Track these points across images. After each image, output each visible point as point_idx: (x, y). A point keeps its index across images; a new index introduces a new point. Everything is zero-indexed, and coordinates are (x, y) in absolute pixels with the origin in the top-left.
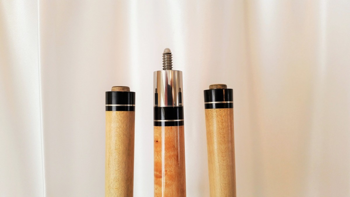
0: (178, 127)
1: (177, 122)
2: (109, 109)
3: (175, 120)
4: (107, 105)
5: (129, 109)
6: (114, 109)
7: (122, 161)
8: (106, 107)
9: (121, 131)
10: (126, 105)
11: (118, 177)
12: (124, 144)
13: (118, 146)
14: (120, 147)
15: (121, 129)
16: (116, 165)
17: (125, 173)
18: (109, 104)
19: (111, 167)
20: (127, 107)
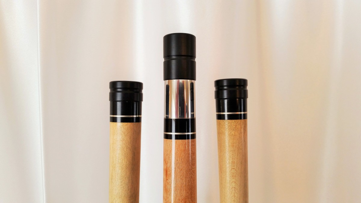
0: (190, 140)
1: (188, 135)
2: (114, 120)
3: (187, 134)
4: (112, 116)
5: (135, 120)
6: (119, 120)
7: (125, 176)
8: (111, 117)
9: (124, 144)
10: (131, 116)
11: (120, 193)
12: (127, 158)
13: (121, 160)
14: (123, 161)
15: (124, 142)
16: (119, 180)
17: (128, 189)
18: (113, 114)
19: (114, 182)
20: (133, 118)
